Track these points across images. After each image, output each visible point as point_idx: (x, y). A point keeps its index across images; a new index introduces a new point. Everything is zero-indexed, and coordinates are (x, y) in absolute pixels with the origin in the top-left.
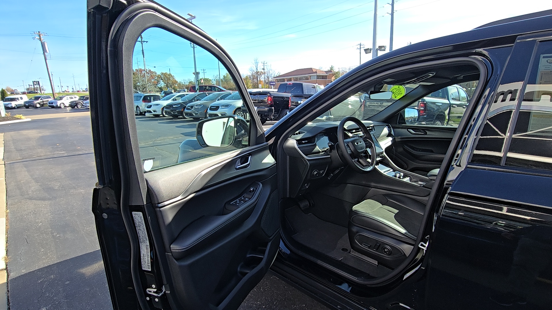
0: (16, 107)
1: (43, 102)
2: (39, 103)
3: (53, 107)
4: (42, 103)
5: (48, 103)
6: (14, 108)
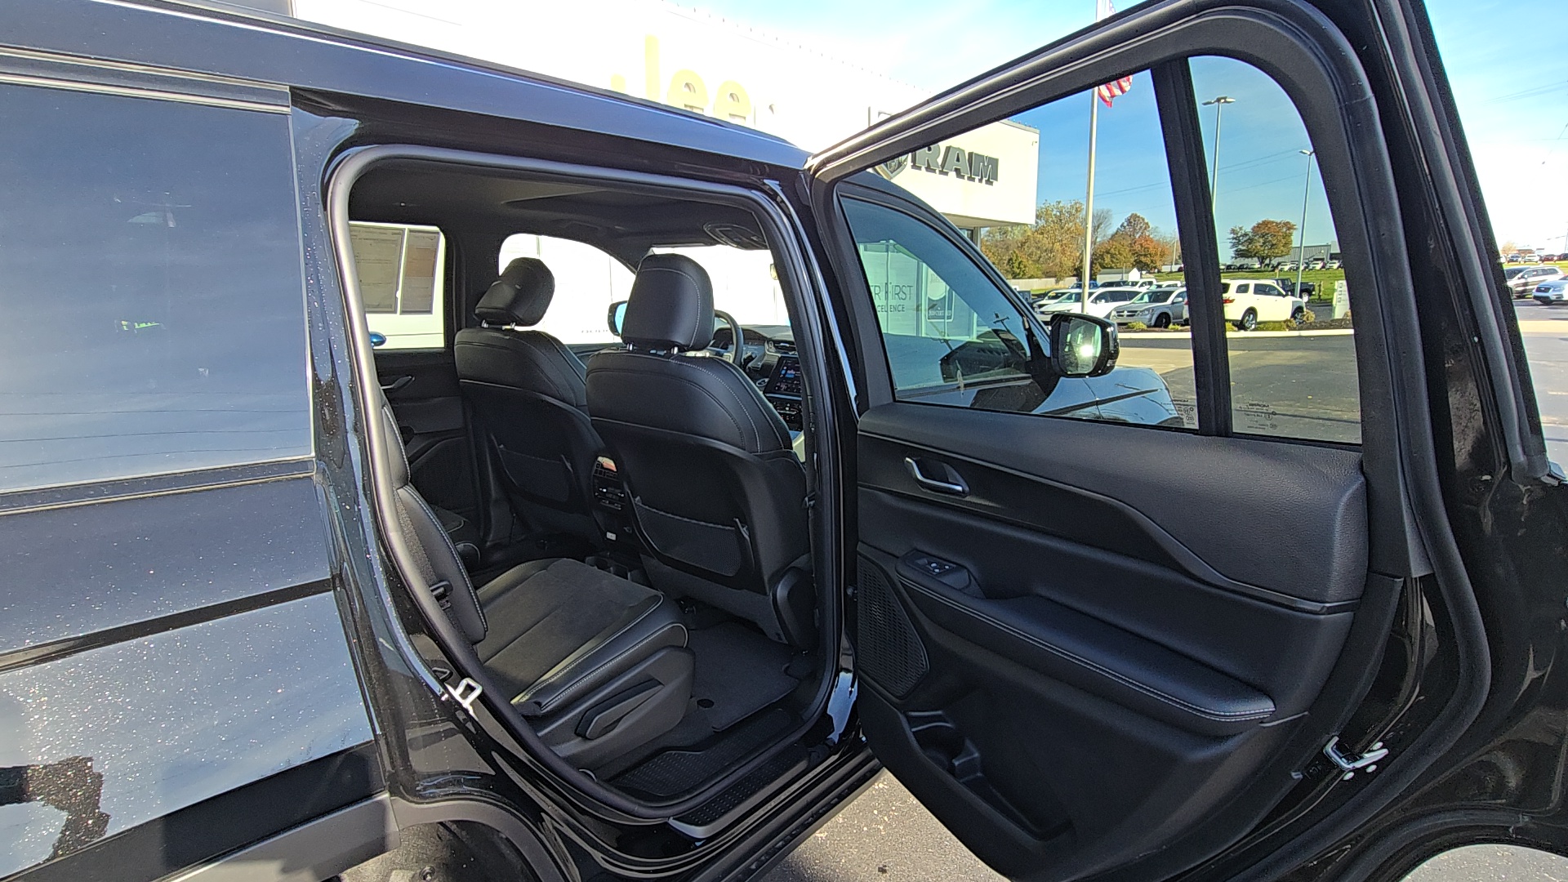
1: (1525, 284)
3: (1546, 302)
4: (1519, 289)
5: (1534, 291)
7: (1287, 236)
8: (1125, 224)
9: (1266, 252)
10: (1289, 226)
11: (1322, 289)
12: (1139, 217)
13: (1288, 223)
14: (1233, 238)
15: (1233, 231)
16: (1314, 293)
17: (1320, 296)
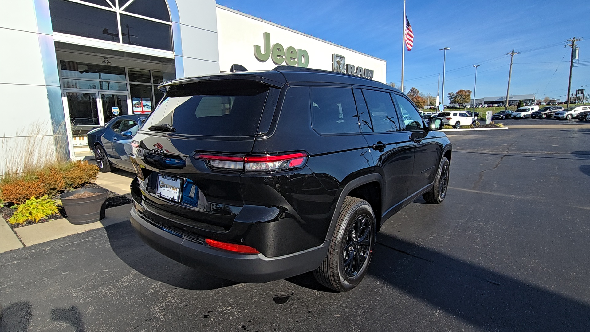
0: (524, 118)
1: (551, 112)
2: (546, 114)
3: (558, 118)
4: (549, 114)
5: (554, 115)
6: (522, 118)
7: (469, 95)
8: (410, 91)
9: (461, 101)
10: (469, 92)
11: (482, 114)
12: (415, 89)
13: (469, 91)
14: (449, 96)
15: (449, 94)
16: (479, 116)
17: (481, 117)
